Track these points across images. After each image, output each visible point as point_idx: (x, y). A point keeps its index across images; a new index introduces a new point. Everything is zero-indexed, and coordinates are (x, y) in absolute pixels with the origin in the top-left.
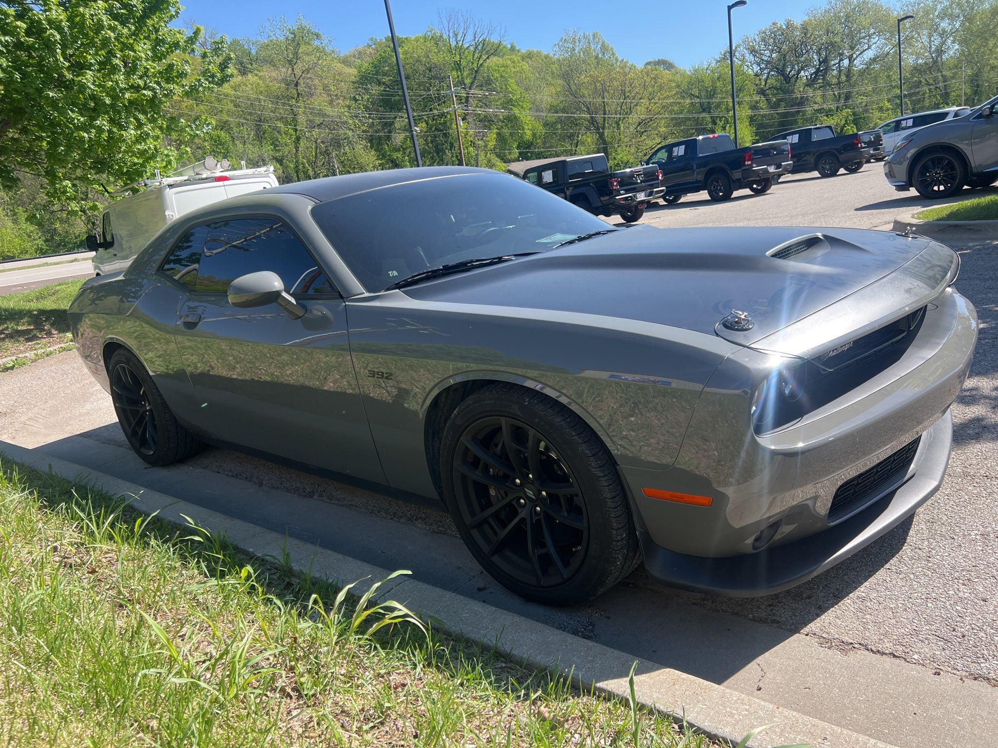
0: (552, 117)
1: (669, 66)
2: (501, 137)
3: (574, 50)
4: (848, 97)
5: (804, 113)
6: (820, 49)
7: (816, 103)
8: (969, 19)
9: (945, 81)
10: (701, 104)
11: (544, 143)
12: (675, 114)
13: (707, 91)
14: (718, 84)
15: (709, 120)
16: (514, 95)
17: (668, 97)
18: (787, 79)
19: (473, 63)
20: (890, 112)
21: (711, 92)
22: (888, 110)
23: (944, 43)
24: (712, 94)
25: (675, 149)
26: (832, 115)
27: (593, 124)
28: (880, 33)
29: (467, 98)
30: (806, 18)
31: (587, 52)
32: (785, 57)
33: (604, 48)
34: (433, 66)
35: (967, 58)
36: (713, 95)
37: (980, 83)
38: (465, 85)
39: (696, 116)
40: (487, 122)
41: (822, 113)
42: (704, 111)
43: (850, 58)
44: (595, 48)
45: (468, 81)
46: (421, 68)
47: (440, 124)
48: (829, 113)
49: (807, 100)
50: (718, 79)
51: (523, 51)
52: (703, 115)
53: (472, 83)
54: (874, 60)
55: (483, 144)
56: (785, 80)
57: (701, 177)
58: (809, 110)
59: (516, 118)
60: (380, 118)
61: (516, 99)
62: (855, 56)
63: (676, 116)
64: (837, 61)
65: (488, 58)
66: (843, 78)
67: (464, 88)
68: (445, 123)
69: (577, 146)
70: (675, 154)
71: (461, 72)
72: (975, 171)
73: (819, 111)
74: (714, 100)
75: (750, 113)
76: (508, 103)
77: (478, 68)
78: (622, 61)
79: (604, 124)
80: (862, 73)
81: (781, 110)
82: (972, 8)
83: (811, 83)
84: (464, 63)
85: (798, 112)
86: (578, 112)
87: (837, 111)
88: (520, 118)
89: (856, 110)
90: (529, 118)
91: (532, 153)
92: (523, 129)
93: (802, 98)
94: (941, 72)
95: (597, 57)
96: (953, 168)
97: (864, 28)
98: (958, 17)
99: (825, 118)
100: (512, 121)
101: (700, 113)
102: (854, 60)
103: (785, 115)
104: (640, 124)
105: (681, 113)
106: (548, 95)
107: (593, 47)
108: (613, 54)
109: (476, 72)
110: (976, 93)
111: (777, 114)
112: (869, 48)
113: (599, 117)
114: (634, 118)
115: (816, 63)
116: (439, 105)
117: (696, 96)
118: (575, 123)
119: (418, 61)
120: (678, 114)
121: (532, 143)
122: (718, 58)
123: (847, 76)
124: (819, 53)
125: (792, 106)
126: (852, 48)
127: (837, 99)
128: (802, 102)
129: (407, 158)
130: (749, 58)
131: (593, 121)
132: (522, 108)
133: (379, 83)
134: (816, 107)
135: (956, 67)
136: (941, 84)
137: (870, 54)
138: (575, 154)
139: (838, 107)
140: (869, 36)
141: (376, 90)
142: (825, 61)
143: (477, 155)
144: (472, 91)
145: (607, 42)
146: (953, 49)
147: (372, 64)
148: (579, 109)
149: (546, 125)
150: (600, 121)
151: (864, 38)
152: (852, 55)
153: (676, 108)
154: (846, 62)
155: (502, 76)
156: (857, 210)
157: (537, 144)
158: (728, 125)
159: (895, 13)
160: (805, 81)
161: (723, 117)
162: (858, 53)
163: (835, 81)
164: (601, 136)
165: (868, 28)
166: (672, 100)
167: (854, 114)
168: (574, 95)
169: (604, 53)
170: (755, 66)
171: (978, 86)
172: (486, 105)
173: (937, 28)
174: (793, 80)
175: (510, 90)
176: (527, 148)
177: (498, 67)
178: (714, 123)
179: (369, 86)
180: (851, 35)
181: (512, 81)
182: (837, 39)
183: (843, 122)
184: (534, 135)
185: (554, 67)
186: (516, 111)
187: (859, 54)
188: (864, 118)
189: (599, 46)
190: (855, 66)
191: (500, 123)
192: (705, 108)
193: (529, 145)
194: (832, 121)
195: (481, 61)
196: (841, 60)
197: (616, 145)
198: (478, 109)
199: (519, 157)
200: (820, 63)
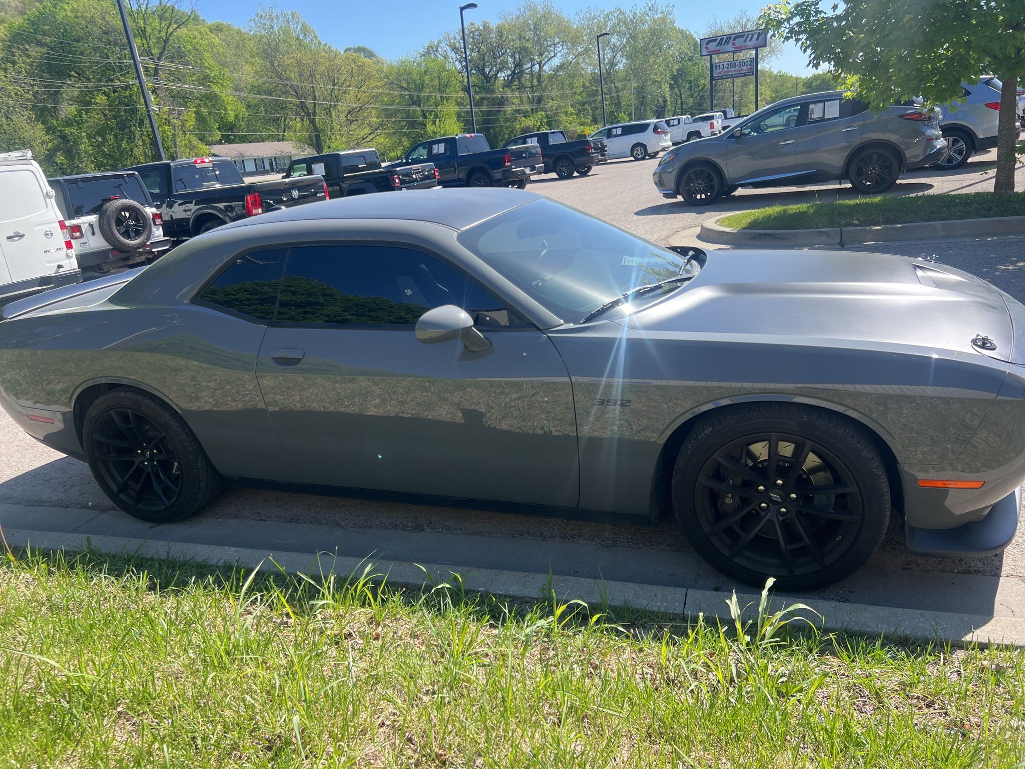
0: (254, 98)
1: (370, 54)
2: (200, 117)
3: (272, 27)
4: (540, 100)
5: (505, 111)
6: (514, 52)
7: (513, 104)
8: (634, 37)
9: (617, 92)
10: (411, 97)
11: (248, 126)
12: (386, 105)
13: (415, 84)
14: (425, 78)
15: (420, 113)
16: (211, 70)
17: (377, 87)
18: (487, 78)
19: (160, 31)
20: (574, 116)
21: (419, 85)
22: (572, 114)
23: (614, 57)
24: (421, 87)
25: (435, 147)
26: (529, 116)
27: (303, 110)
28: (564, 42)
29: (156, 70)
30: (499, 22)
31: (286, 31)
32: (484, 57)
33: (305, 29)
34: (110, 30)
35: (634, 71)
36: (422, 89)
37: (645, 95)
38: (152, 55)
39: (407, 108)
40: (181, 98)
41: (520, 114)
42: (414, 104)
43: (540, 63)
44: (295, 29)
45: (155, 51)
46: (97, 32)
47: (125, 97)
48: (526, 114)
49: (507, 100)
50: (426, 72)
51: (210, 22)
52: (413, 108)
53: (161, 54)
54: (561, 67)
55: (180, 123)
56: (486, 79)
57: (462, 175)
58: (509, 109)
59: (216, 96)
60: (46, 87)
61: (214, 76)
62: (544, 62)
63: (387, 107)
64: (529, 65)
65: (178, 27)
66: (535, 82)
67: (151, 59)
68: (131, 96)
69: (284, 132)
70: (435, 151)
71: (146, 39)
72: (729, 183)
73: (518, 111)
74: (423, 94)
75: (457, 108)
76: (205, 80)
77: (168, 38)
78: (326, 45)
79: (315, 111)
80: (551, 77)
81: (485, 108)
82: (636, 28)
83: (508, 84)
84: (149, 30)
85: (499, 111)
86: (284, 96)
87: (532, 112)
88: (220, 97)
89: (549, 113)
90: (231, 98)
91: (235, 136)
92: (226, 110)
93: (502, 98)
94: (614, 83)
95: (298, 39)
96: (711, 180)
97: (550, 37)
98: (625, 34)
99: (524, 118)
100: (211, 99)
101: (410, 105)
102: (544, 65)
103: (489, 113)
104: (349, 112)
105: (392, 104)
106: (247, 74)
107: (292, 27)
108: (315, 36)
109: (166, 42)
110: (642, 104)
111: (481, 111)
112: (555, 56)
113: (309, 102)
114: (343, 106)
115: (511, 65)
116: (121, 75)
117: (405, 88)
118: (282, 107)
119: (92, 21)
120: (389, 105)
121: (235, 126)
122: (422, 51)
123: (539, 80)
124: (513, 56)
125: (493, 105)
126: (541, 54)
127: (531, 101)
128: (502, 102)
129: (84, 134)
130: (452, 55)
131: (303, 106)
132: (222, 85)
133: (39, 44)
134: (514, 107)
135: (625, 79)
136: (615, 95)
137: (556, 62)
138: (283, 140)
139: (532, 110)
140: (554, 44)
141: (35, 51)
142: (518, 65)
143: (174, 135)
144: (161, 63)
145: (308, 24)
146: (622, 64)
147: (28, 20)
148: (285, 93)
149: (249, 106)
150: (310, 107)
151: (550, 46)
152: (541, 61)
153: (386, 99)
154: (537, 67)
155: (195, 49)
156: (637, 214)
157: (241, 126)
158: (438, 120)
159: (575, 26)
160: (502, 82)
161: (432, 111)
162: (546, 60)
163: (528, 84)
164: (313, 121)
165: (554, 37)
166: (381, 91)
167: (547, 117)
168: (280, 77)
169: (305, 35)
170: (457, 63)
171: (643, 97)
172: (179, 80)
173: (609, 43)
174: (492, 80)
175: (207, 65)
176: (228, 130)
177: (190, 38)
178: (425, 116)
179: (27, 47)
180: (538, 42)
181: (206, 55)
182: (529, 45)
183: (539, 124)
184: (236, 116)
185: (251, 44)
186: (216, 89)
187: (548, 61)
188: (555, 121)
189: (299, 27)
190: (545, 71)
191: (198, 102)
192: (416, 102)
193: (231, 127)
194: (530, 122)
195: (171, 30)
196: (533, 65)
197: (329, 133)
198: (170, 84)
199: (221, 140)
200: (516, 66)
